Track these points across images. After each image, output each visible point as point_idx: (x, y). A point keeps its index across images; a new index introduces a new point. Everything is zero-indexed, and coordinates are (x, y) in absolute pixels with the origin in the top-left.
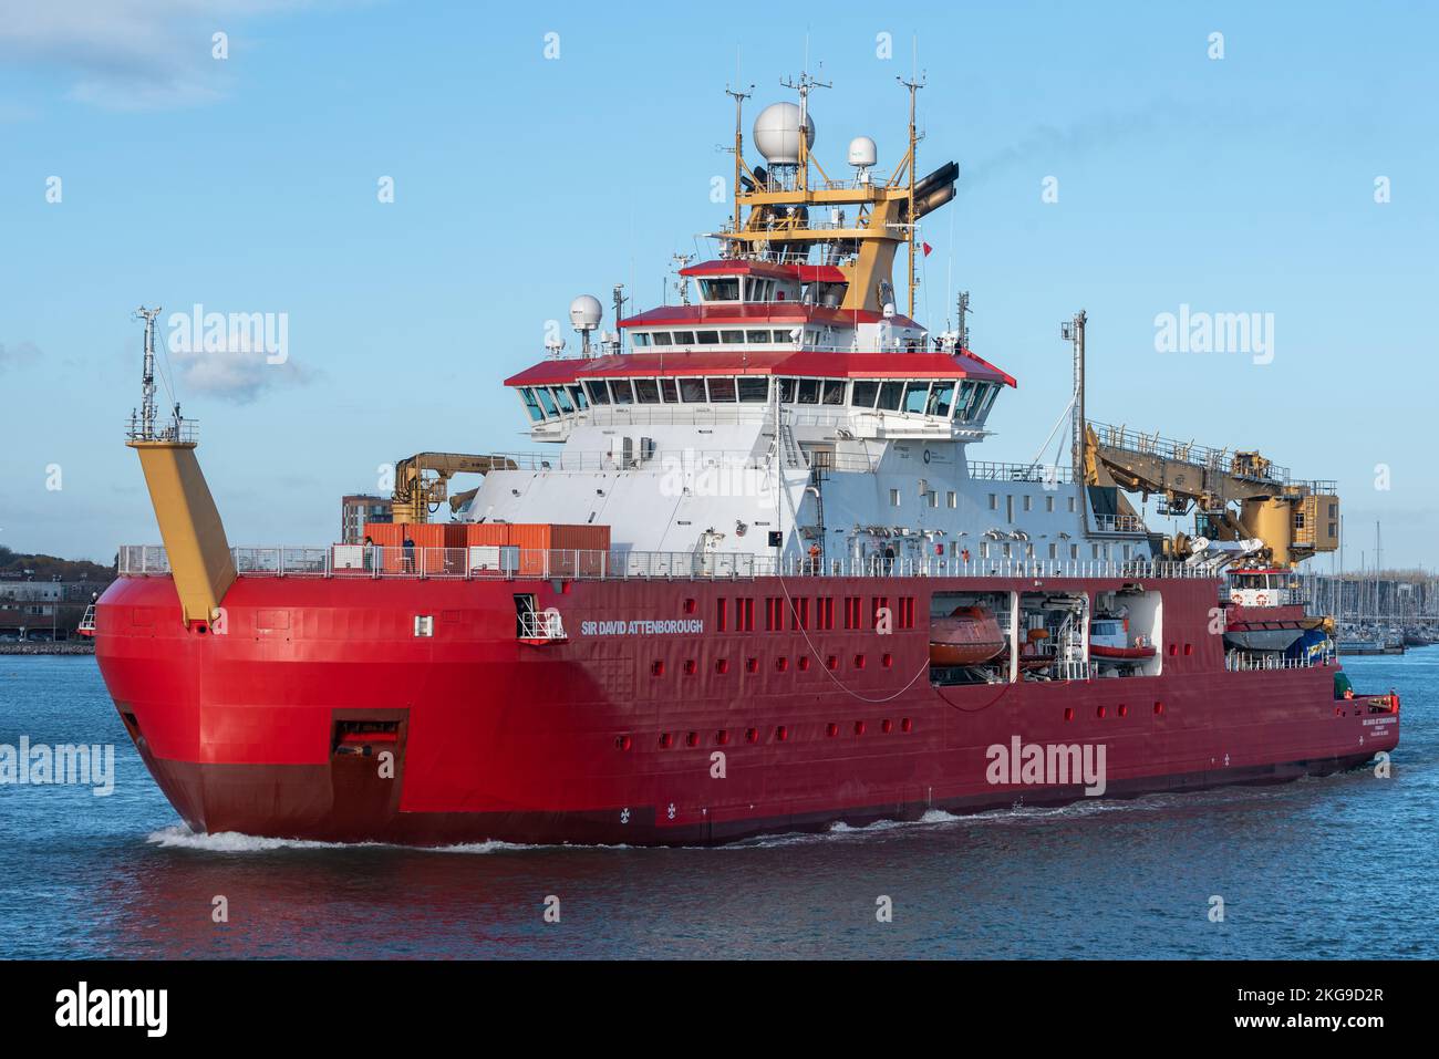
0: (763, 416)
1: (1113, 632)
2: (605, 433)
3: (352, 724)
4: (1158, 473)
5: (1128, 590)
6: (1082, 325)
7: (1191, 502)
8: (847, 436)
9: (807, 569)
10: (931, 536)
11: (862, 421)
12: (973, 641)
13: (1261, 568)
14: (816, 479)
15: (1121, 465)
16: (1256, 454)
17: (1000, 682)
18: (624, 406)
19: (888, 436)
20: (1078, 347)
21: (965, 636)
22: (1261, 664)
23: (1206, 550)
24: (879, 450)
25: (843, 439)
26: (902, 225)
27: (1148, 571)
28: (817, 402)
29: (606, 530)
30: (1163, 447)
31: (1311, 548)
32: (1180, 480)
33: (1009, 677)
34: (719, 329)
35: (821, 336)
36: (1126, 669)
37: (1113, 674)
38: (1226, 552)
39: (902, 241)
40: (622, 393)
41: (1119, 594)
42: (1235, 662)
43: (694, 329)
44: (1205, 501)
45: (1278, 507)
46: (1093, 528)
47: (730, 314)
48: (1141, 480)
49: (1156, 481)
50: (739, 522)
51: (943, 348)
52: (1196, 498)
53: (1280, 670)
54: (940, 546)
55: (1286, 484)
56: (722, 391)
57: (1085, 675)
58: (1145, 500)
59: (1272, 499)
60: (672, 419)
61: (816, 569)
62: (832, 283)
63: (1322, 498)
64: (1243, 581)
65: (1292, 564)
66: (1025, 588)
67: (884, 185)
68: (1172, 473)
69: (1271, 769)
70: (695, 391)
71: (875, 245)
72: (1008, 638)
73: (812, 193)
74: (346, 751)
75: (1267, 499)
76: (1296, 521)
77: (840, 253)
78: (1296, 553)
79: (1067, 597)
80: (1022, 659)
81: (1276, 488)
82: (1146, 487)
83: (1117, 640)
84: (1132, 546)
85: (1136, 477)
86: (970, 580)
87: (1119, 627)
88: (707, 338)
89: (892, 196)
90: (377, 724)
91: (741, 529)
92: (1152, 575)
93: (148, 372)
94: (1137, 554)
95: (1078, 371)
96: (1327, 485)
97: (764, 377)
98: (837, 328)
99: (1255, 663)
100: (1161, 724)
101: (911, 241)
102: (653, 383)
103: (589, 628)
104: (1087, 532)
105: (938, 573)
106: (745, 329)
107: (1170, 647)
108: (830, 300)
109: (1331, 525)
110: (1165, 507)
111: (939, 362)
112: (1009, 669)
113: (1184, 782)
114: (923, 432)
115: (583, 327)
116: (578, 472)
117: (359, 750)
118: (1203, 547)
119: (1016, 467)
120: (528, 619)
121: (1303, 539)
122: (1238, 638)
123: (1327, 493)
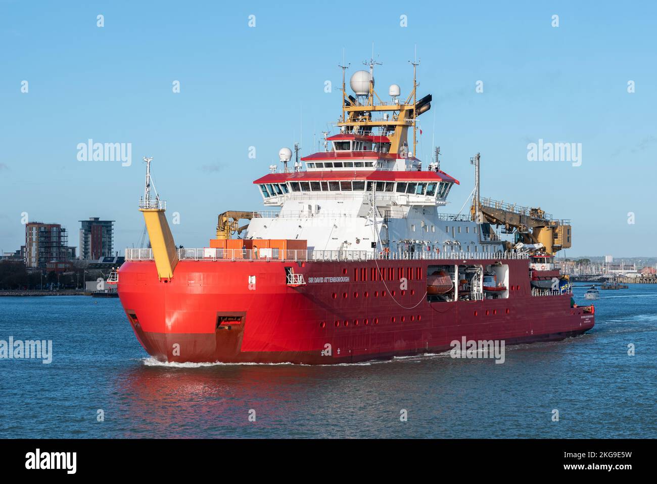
0: (362, 196)
1: (491, 281)
2: (299, 203)
3: (224, 317)
4: (503, 217)
5: (496, 264)
6: (478, 159)
7: (514, 228)
8: (395, 204)
9: (385, 257)
10: (426, 243)
11: (401, 198)
12: (442, 284)
13: (543, 255)
14: (386, 221)
15: (489, 214)
16: (539, 209)
17: (451, 300)
18: (306, 192)
19: (410, 204)
20: (477, 167)
21: (439, 282)
22: (544, 294)
23: (523, 248)
24: (407, 209)
25: (394, 205)
26: (411, 120)
27: (504, 257)
28: (383, 191)
29: (305, 241)
30: (505, 206)
31: (561, 247)
32: (511, 220)
33: (454, 299)
34: (343, 161)
35: (383, 165)
36: (495, 296)
37: (491, 298)
38: (529, 248)
39: (410, 126)
40: (306, 187)
41: (493, 266)
42: (535, 293)
43: (333, 162)
44: (520, 228)
45: (548, 230)
46: (483, 239)
47: (347, 156)
48: (497, 220)
49: (503, 220)
50: (357, 238)
51: (432, 169)
52: (517, 227)
53: (551, 296)
54: (429, 247)
55: (551, 221)
56: (346, 187)
57: (481, 298)
58: (497, 228)
59: (546, 227)
60: (327, 197)
61: (388, 257)
62: (384, 143)
63: (565, 227)
64: (535, 260)
65: (554, 253)
66: (460, 264)
67: (404, 104)
68: (508, 216)
69: (548, 336)
70: (335, 186)
71: (401, 128)
72: (454, 283)
73: (375, 107)
74: (222, 328)
75: (543, 227)
76: (555, 236)
77: (387, 131)
78: (555, 249)
79: (475, 267)
80: (459, 292)
81: (547, 222)
82: (498, 223)
83: (492, 284)
84: (497, 246)
85: (495, 219)
86: (441, 260)
87: (493, 279)
88: (338, 165)
89: (407, 108)
90: (234, 317)
91: (358, 241)
92: (505, 258)
93: (148, 182)
94: (499, 250)
95: (477, 177)
96: (567, 221)
97: (363, 181)
98: (389, 160)
99: (542, 294)
100: (508, 318)
101: (415, 126)
102: (319, 183)
103: (311, 280)
104: (481, 241)
105: (430, 258)
106: (353, 161)
107: (511, 287)
108: (384, 150)
109: (568, 237)
110: (504, 230)
111: (430, 175)
112: (454, 296)
113: (516, 341)
114: (424, 202)
115: (285, 160)
116: (290, 218)
117: (227, 328)
118: (521, 247)
119: (452, 215)
120: (290, 276)
121: (558, 243)
122: (536, 283)
123: (567, 224)
